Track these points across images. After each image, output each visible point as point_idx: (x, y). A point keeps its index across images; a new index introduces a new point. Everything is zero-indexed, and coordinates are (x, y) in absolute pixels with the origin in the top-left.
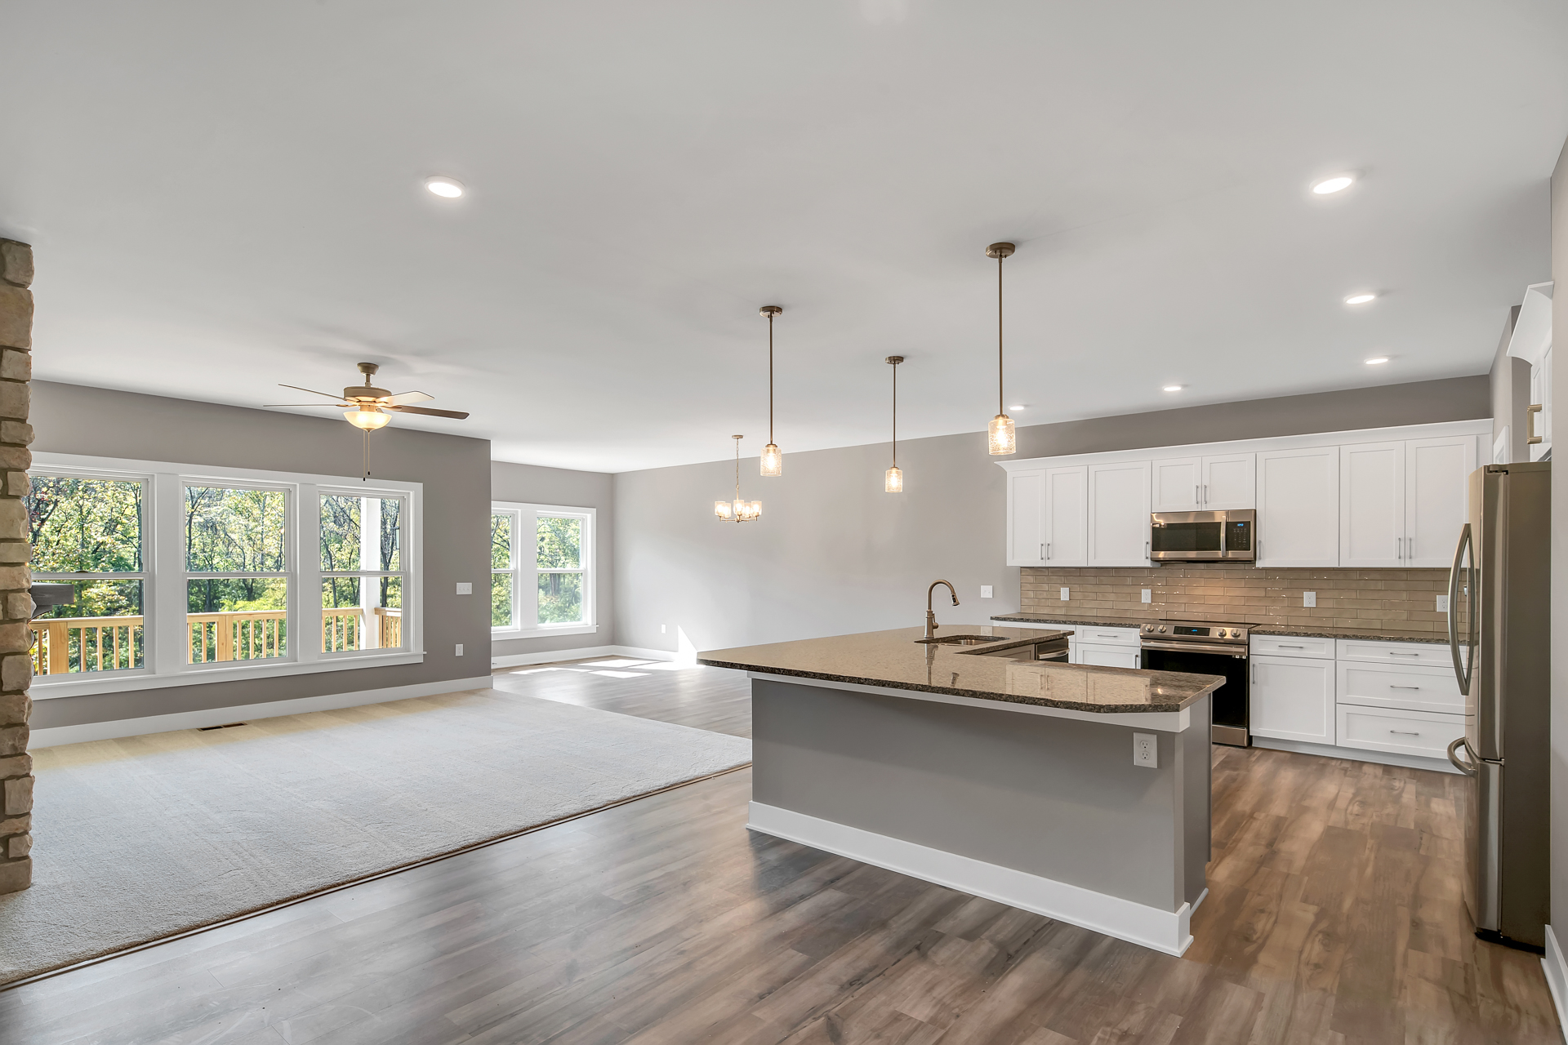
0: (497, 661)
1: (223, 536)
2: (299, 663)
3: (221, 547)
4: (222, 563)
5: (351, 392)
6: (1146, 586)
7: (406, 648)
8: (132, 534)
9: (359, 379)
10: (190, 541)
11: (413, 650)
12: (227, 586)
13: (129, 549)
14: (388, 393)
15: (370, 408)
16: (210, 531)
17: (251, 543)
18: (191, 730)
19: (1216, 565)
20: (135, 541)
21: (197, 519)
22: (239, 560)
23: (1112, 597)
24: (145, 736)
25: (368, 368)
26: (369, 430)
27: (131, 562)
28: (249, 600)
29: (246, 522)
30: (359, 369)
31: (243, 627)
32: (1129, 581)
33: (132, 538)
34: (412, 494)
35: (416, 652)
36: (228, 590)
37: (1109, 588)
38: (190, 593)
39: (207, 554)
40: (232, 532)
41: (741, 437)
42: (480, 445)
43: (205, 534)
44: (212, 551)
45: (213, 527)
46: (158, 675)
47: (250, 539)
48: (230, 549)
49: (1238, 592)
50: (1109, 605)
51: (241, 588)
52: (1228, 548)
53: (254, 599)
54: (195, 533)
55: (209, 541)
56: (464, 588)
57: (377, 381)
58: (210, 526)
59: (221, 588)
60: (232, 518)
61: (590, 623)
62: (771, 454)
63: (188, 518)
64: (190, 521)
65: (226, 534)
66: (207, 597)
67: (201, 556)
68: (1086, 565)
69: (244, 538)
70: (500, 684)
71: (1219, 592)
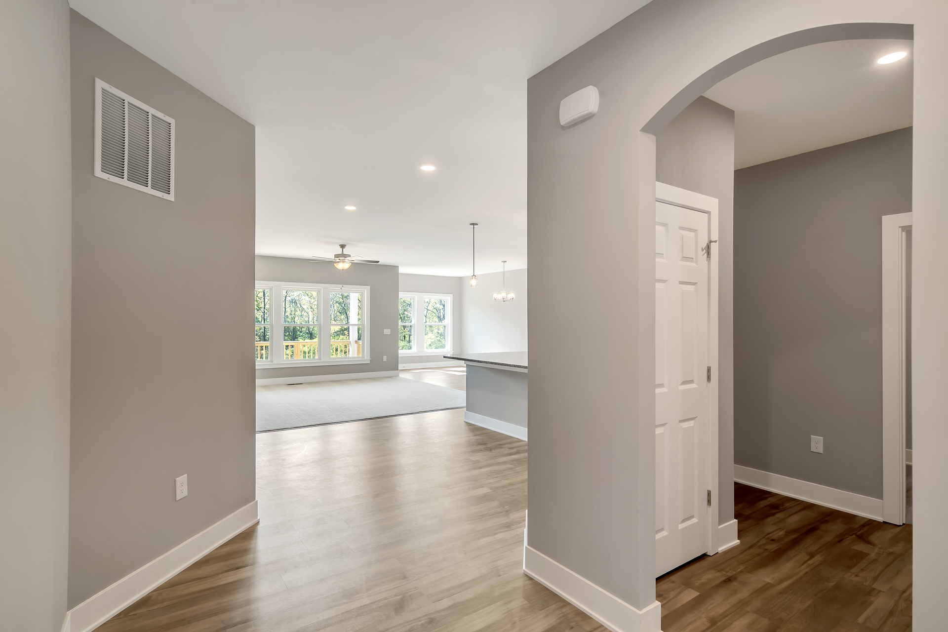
0: (400, 366)
1: (299, 307)
2: (322, 361)
3: (298, 313)
4: (299, 321)
5: (337, 256)
7: (363, 357)
8: (261, 306)
9: (339, 251)
10: (285, 309)
11: (366, 358)
12: (301, 332)
13: (260, 314)
14: (349, 256)
15: (343, 262)
16: (294, 305)
17: (312, 310)
18: (285, 385)
20: (262, 309)
21: (288, 299)
22: (306, 319)
24: (270, 386)
25: (343, 246)
26: (343, 270)
27: (260, 320)
28: (311, 339)
29: (310, 300)
30: (339, 247)
31: (309, 353)
33: (261, 308)
34: (366, 290)
35: (367, 359)
36: (301, 334)
38: (285, 335)
39: (292, 316)
40: (304, 305)
41: (506, 262)
42: (395, 268)
43: (291, 306)
44: (294, 314)
45: (295, 303)
46: (274, 363)
47: (311, 308)
48: (303, 313)
51: (307, 333)
53: (313, 339)
54: (287, 306)
55: (293, 309)
56: (387, 332)
57: (346, 251)
58: (294, 302)
59: (298, 333)
60: (303, 297)
61: (450, 350)
62: (474, 279)
63: (284, 298)
64: (285, 300)
65: (301, 306)
66: (292, 334)
67: (290, 317)
69: (309, 307)
70: (402, 375)
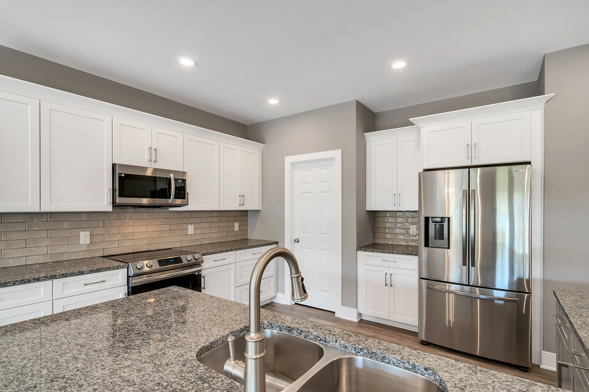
6: (85, 229)
19: (143, 209)
23: (47, 242)
32: (66, 225)
37: (44, 234)
49: (155, 228)
50: (44, 250)
52: (176, 197)
68: (37, 210)
71: (144, 229)
